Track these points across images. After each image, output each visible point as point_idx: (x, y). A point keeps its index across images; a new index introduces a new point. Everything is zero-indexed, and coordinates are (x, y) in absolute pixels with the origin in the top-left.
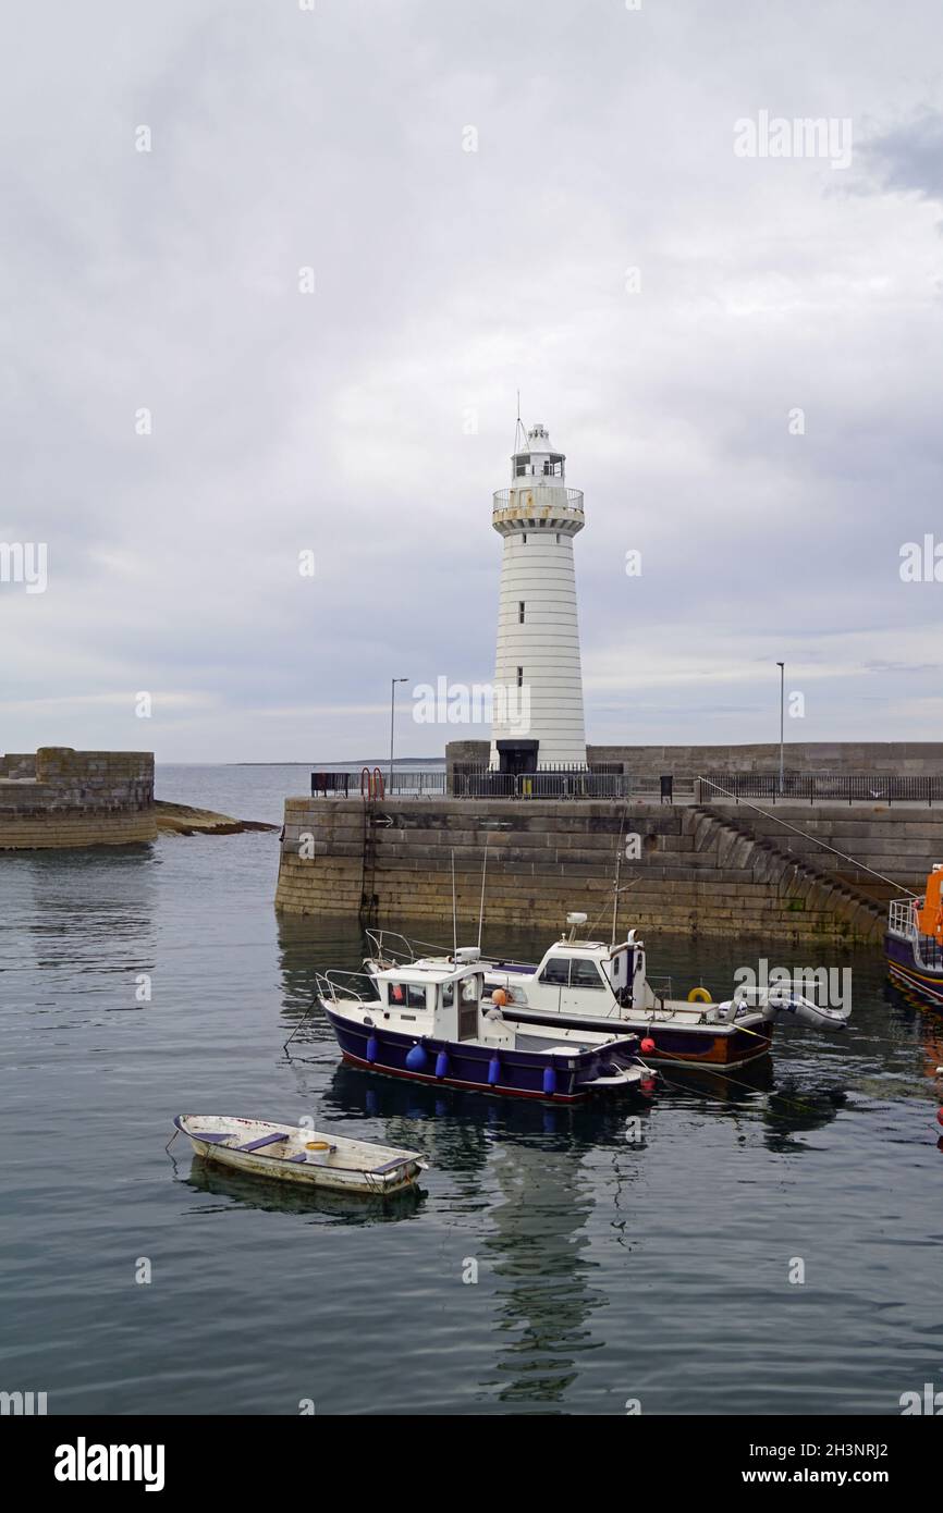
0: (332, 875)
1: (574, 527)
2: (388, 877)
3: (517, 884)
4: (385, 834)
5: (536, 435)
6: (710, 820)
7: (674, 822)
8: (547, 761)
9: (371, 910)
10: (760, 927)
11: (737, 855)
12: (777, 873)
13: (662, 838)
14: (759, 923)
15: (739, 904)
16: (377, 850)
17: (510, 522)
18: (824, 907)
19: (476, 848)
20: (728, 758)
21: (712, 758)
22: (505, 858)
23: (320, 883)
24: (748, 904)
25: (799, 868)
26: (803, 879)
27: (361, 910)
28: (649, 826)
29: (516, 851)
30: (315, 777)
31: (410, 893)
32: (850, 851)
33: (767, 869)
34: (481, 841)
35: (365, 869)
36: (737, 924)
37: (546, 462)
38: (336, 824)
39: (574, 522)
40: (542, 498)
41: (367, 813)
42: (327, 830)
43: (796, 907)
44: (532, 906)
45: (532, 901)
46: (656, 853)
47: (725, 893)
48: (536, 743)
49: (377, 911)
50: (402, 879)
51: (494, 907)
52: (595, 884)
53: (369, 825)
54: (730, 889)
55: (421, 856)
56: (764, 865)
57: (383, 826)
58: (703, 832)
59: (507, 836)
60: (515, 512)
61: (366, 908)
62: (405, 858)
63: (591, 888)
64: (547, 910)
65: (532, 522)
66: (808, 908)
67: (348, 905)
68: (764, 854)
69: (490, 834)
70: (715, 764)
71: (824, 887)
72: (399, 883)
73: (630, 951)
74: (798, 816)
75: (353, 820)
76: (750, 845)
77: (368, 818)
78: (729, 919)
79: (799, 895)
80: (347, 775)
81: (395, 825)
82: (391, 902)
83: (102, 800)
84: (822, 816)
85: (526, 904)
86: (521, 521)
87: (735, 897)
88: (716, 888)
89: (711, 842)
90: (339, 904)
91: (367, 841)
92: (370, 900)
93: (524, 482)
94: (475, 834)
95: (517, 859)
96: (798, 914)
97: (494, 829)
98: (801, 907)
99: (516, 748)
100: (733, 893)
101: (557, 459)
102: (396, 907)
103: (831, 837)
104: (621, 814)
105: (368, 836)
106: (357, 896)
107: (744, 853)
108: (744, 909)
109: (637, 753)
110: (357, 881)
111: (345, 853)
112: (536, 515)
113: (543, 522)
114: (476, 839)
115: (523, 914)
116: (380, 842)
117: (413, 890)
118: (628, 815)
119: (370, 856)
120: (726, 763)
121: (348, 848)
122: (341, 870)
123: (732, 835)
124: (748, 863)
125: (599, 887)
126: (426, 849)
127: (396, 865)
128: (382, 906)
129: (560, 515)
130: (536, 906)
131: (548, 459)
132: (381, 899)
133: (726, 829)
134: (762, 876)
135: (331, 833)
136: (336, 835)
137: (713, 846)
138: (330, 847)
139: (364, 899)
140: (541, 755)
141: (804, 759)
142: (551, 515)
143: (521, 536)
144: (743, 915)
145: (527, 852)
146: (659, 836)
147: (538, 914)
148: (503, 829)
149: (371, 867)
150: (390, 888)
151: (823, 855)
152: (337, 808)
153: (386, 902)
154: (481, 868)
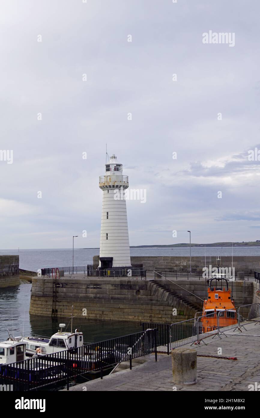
0: (44, 303)
1: (125, 187)
2: (60, 304)
3: (99, 306)
4: (60, 290)
5: (112, 158)
6: (156, 285)
7: (145, 286)
8: (115, 264)
9: (55, 315)
10: (170, 320)
11: (163, 297)
12: (175, 303)
13: (141, 291)
14: (170, 319)
15: (164, 313)
16: (57, 295)
17: (103, 186)
18: (190, 314)
19: (86, 294)
20: (181, 260)
22: (95, 298)
23: (40, 306)
24: (167, 313)
25: (182, 301)
26: (183, 305)
27: (52, 314)
28: (137, 287)
29: (98, 295)
30: (43, 270)
31: (67, 309)
32: (199, 295)
33: (172, 301)
34: (88, 292)
35: (53, 301)
36: (164, 319)
37: (115, 167)
38: (45, 287)
40: (114, 178)
41: (54, 283)
42: (42, 288)
43: (181, 314)
44: (103, 313)
45: (103, 312)
46: (140, 296)
47: (160, 309)
48: (113, 258)
49: (57, 315)
50: (64, 305)
51: (92, 313)
52: (122, 306)
53: (55, 287)
54: (161, 308)
55: (70, 297)
56: (172, 300)
57: (59, 287)
58: (154, 289)
59: (95, 290)
60: (105, 183)
61: (54, 314)
62: (66, 297)
63: (120, 307)
64: (107, 315)
65: (110, 186)
66: (185, 314)
67: (49, 313)
68: (171, 297)
69: (91, 290)
71: (189, 307)
72: (64, 306)
73: (76, 336)
74: (182, 283)
75: (50, 285)
76: (167, 294)
77: (54, 285)
78: (161, 318)
79: (182, 310)
81: (62, 287)
82: (61, 312)
84: (191, 283)
85: (101, 313)
86: (106, 186)
87: (163, 311)
88: (157, 308)
89: (156, 292)
90: (46, 313)
91: (54, 292)
92: (55, 311)
93: (109, 173)
94: (86, 290)
95: (99, 298)
96: (181, 316)
97: (92, 288)
98: (183, 314)
99: (106, 260)
100: (162, 309)
101: (120, 165)
102: (63, 313)
103: (193, 291)
104: (129, 283)
105: (54, 290)
106: (51, 310)
107: (166, 296)
108: (166, 314)
109: (155, 258)
110: (51, 305)
111: (47, 296)
112: (111, 184)
113: (113, 186)
114: (86, 291)
115: (100, 316)
116: (58, 292)
117: (68, 308)
118: (131, 284)
119: (55, 297)
121: (49, 294)
122: (47, 301)
123: (162, 290)
124: (167, 300)
125: (123, 307)
126: (72, 294)
127: (63, 300)
128: (59, 313)
130: (104, 313)
131: (115, 166)
132: (58, 311)
133: (161, 288)
134: (171, 303)
135: (44, 289)
136: (45, 290)
137: (156, 294)
138: (43, 294)
139: (53, 311)
140: (114, 262)
142: (116, 184)
143: (107, 191)
144: (165, 316)
145: (101, 296)
146: (140, 291)
147: (105, 316)
148: (94, 288)
149: (55, 300)
150: (61, 307)
151: (191, 296)
152: (46, 281)
153: (59, 312)
154: (87, 301)
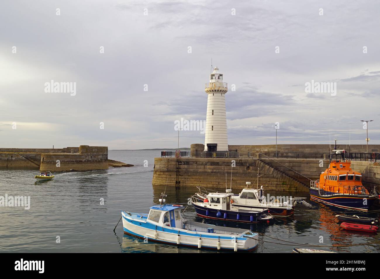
0: (168, 177)
1: (225, 92)
2: (182, 177)
3: (215, 179)
4: (182, 166)
5: (216, 69)
6: (263, 163)
7: (254, 163)
8: (219, 149)
9: (178, 185)
10: (275, 189)
11: (269, 171)
12: (279, 176)
14: (275, 187)
15: (270, 183)
16: (180, 170)
17: (210, 90)
18: (291, 183)
19: (205, 170)
21: (257, 148)
22: (212, 172)
23: (165, 178)
24: (272, 183)
25: (285, 174)
26: (286, 177)
27: (176, 185)
28: (248, 164)
29: (215, 171)
30: (162, 153)
31: (188, 181)
32: (297, 170)
33: (277, 174)
34: (206, 168)
35: (177, 175)
36: (270, 188)
37: (219, 76)
38: (169, 164)
39: (225, 91)
40: (218, 85)
41: (177, 161)
42: (167, 165)
43: (284, 184)
44: (219, 184)
45: (219, 182)
46: (249, 171)
47: (267, 180)
48: (217, 144)
49: (180, 185)
50: (186, 178)
51: (209, 184)
53: (177, 164)
54: (268, 179)
55: (191, 172)
56: (276, 174)
57: (181, 164)
58: (261, 166)
59: (212, 167)
60: (211, 88)
61: (177, 184)
62: (187, 172)
63: (233, 179)
64: (223, 185)
65: (215, 90)
66: (287, 184)
67: (173, 184)
68: (276, 171)
69: (208, 166)
70: (258, 150)
71: (291, 179)
72: (185, 178)
73: (261, 191)
74: (284, 162)
75: (173, 163)
76: (272, 169)
77: (177, 163)
78: (268, 187)
79: (285, 181)
80: (171, 152)
81: (184, 164)
82: (183, 183)
83: (96, 159)
84: (290, 162)
85: (217, 183)
86: (213, 90)
87: (269, 181)
88: (264, 179)
89: (263, 168)
90: (170, 184)
91: (177, 168)
92: (178, 182)
93: (213, 81)
94: (204, 166)
95: (215, 172)
96: (284, 185)
98: (285, 184)
99: (212, 145)
100: (269, 180)
101: (221, 75)
102: (184, 184)
103: (292, 167)
104: (241, 162)
105: (177, 167)
106: (175, 182)
107: (271, 171)
108: (271, 184)
109: (238, 147)
110: (174, 178)
111: (171, 171)
112: (216, 89)
113: (218, 90)
115: (217, 186)
116: (180, 168)
117: (189, 180)
118: (242, 162)
119: (178, 171)
120: (261, 149)
121: (172, 170)
122: (170, 175)
123: (268, 167)
124: (272, 173)
125: (235, 179)
126: (192, 170)
127: (185, 174)
128: (181, 184)
129: (223, 89)
130: (220, 184)
131: (219, 75)
132: (181, 182)
133: (267, 165)
134: (276, 176)
135: (168, 166)
136: (169, 167)
137: (264, 169)
138: (168, 170)
139: (177, 182)
140: (218, 147)
141: (281, 148)
142: (220, 89)
143: (213, 94)
144: (271, 185)
145: (217, 171)
146: (250, 167)
147: (220, 186)
148: (211, 165)
149: (178, 174)
150: (183, 180)
151: (290, 171)
152: (170, 160)
153: (182, 183)
154: (206, 175)
